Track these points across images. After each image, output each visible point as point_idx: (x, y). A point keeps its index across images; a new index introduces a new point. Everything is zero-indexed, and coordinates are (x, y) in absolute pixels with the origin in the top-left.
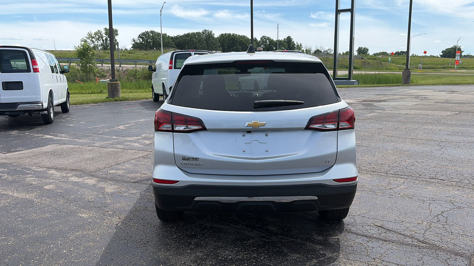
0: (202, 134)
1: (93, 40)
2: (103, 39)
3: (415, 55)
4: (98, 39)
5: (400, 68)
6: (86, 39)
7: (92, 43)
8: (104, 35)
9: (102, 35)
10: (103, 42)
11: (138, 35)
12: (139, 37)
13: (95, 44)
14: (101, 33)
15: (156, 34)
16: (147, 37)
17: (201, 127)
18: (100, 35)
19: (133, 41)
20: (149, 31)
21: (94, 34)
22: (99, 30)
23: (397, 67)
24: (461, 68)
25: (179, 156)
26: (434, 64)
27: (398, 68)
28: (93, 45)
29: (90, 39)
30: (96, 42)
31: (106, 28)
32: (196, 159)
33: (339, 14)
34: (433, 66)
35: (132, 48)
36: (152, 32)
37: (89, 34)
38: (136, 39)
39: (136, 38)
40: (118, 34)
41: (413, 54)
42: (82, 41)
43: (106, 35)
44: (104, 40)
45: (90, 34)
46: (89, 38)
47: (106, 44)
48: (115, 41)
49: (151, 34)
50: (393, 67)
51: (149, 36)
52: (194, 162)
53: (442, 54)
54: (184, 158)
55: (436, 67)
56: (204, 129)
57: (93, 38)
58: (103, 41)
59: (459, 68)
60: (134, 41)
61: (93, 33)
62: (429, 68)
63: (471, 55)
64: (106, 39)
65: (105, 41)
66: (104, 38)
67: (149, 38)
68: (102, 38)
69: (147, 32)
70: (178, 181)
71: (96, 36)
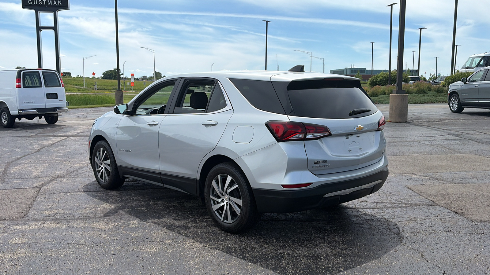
0: (328, 139)
3: (81, 76)
5: (79, 89)
17: (327, 134)
23: (75, 88)
24: (129, 89)
25: (311, 160)
26: (104, 85)
27: (77, 89)
32: (325, 161)
33: (41, 31)
34: (104, 87)
41: (78, 75)
50: (71, 89)
52: (323, 164)
53: (103, 76)
54: (316, 162)
55: (107, 88)
56: (330, 135)
59: (127, 89)
62: (101, 89)
63: (127, 77)
70: (312, 183)
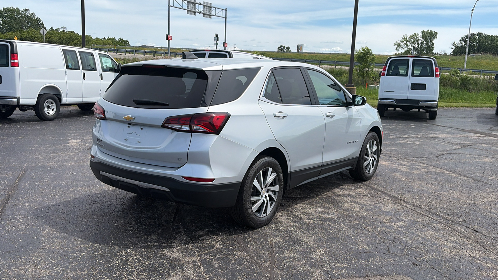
1: (407, 43)
2: (418, 43)
4: (413, 43)
6: (400, 42)
7: (406, 47)
8: (420, 38)
9: (418, 38)
10: (418, 46)
11: (461, 38)
12: (461, 41)
13: (409, 48)
14: (418, 36)
15: (483, 37)
16: (471, 40)
18: (415, 38)
19: (453, 44)
20: (475, 33)
21: (410, 38)
22: (416, 33)
28: (407, 48)
29: (405, 42)
30: (411, 45)
31: (423, 31)
35: (452, 52)
36: (479, 34)
37: (403, 38)
38: (457, 43)
39: (457, 41)
40: (436, 37)
42: (396, 45)
43: (422, 38)
44: (420, 43)
45: (405, 37)
46: (403, 42)
47: (421, 48)
48: (432, 44)
49: (478, 37)
51: (474, 39)
57: (407, 41)
58: (418, 44)
60: (455, 44)
61: (409, 36)
64: (422, 43)
65: (420, 45)
66: (420, 42)
67: (473, 41)
68: (418, 41)
69: (473, 34)
71: (411, 39)
